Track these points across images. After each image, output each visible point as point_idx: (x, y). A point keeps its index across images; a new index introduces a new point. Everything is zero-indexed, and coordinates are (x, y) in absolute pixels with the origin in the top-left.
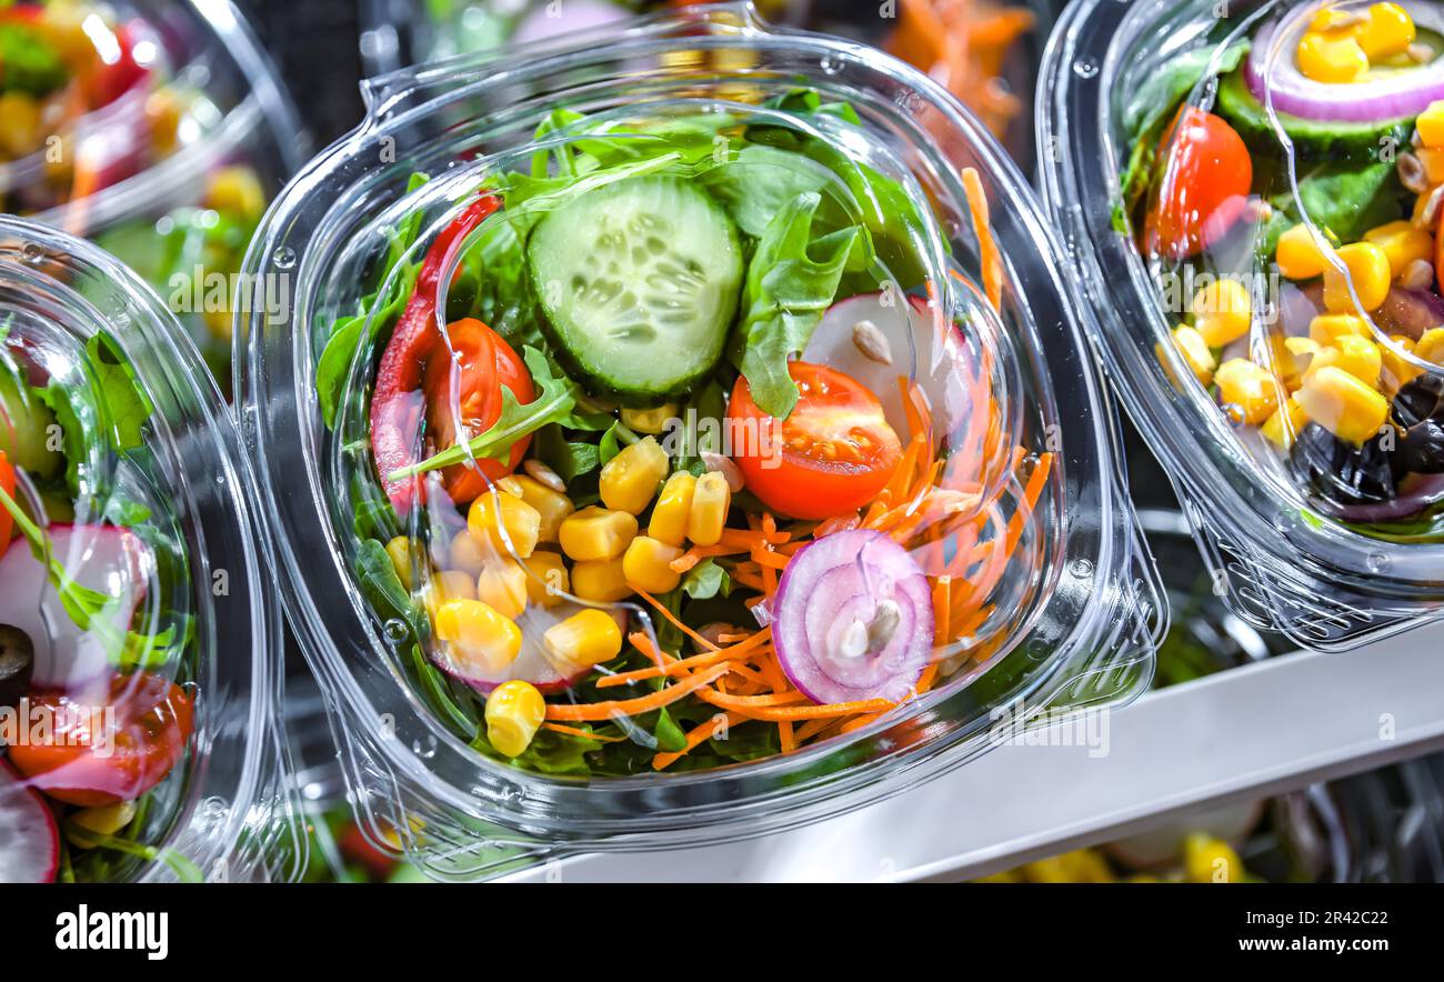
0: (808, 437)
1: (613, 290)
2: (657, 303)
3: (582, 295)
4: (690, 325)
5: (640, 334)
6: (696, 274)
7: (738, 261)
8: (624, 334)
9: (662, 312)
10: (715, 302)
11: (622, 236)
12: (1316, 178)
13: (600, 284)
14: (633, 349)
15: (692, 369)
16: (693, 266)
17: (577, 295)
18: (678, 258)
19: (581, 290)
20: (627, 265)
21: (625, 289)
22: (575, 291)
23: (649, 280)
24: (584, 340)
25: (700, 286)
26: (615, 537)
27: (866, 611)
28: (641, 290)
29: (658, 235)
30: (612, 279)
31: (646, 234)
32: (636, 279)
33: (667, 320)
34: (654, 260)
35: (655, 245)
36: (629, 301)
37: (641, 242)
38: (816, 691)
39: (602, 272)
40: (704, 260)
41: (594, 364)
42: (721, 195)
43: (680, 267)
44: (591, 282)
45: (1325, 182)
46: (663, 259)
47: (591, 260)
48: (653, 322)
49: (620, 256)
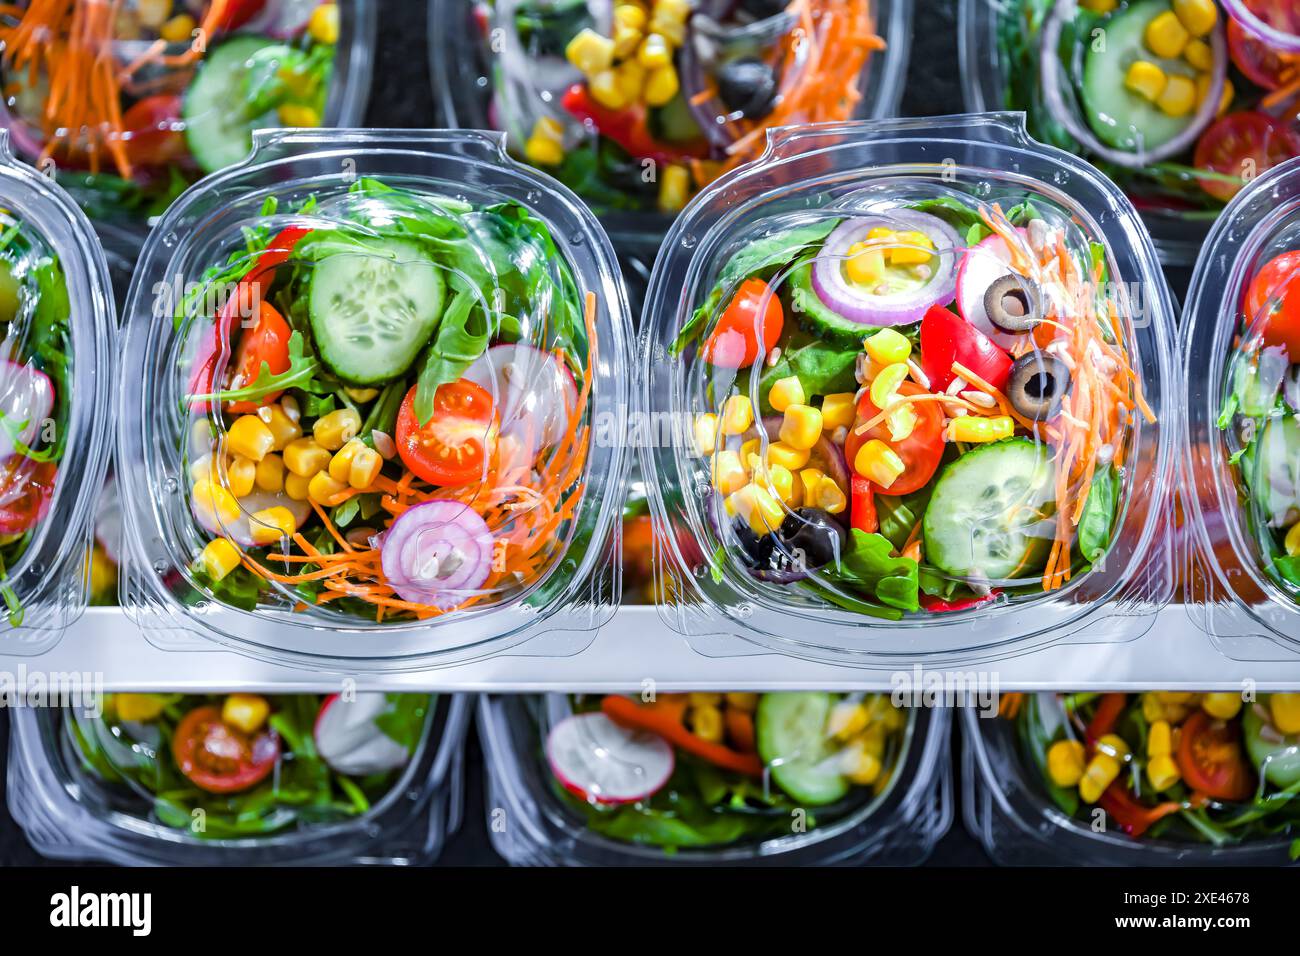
0: (436, 440)
1: (356, 309)
2: (383, 324)
3: (338, 308)
4: (396, 344)
5: (364, 341)
6: (412, 310)
7: (439, 308)
8: (355, 339)
9: (382, 330)
10: (416, 332)
11: (374, 273)
12: (815, 347)
13: (351, 303)
14: (358, 350)
15: (388, 373)
16: (411, 304)
17: (333, 308)
18: (404, 297)
19: (337, 304)
20: (371, 295)
21: (365, 310)
22: (333, 304)
23: (382, 308)
24: (329, 339)
25: (411, 319)
26: (313, 464)
27: (443, 551)
28: (374, 313)
29: (397, 279)
30: (359, 302)
31: (390, 277)
32: (373, 305)
33: (385, 336)
34: (389, 295)
35: (393, 284)
36: (365, 318)
37: (384, 282)
38: (400, 591)
39: (353, 295)
40: (419, 302)
41: (330, 355)
42: (443, 261)
43: (404, 304)
44: (345, 301)
45: (819, 352)
46: (395, 296)
47: (349, 286)
48: (374, 337)
49: (369, 287)
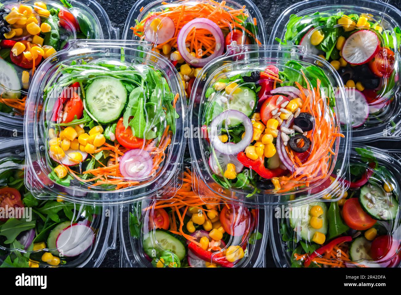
1: (101, 100)
2: (109, 104)
3: (95, 101)
5: (104, 110)
6: (118, 99)
8: (101, 110)
9: (109, 106)
10: (120, 105)
11: (105, 89)
13: (99, 99)
14: (102, 113)
16: (117, 97)
18: (115, 95)
20: (104, 96)
21: (103, 101)
23: (108, 99)
24: (93, 111)
25: (118, 102)
28: (106, 101)
29: (112, 90)
30: (101, 98)
31: (109, 90)
32: (106, 99)
34: (110, 95)
35: (111, 92)
36: (104, 103)
37: (108, 91)
39: (99, 96)
40: (120, 96)
43: (115, 97)
44: (97, 98)
46: (112, 95)
47: (98, 94)
48: (107, 108)
49: (103, 93)
